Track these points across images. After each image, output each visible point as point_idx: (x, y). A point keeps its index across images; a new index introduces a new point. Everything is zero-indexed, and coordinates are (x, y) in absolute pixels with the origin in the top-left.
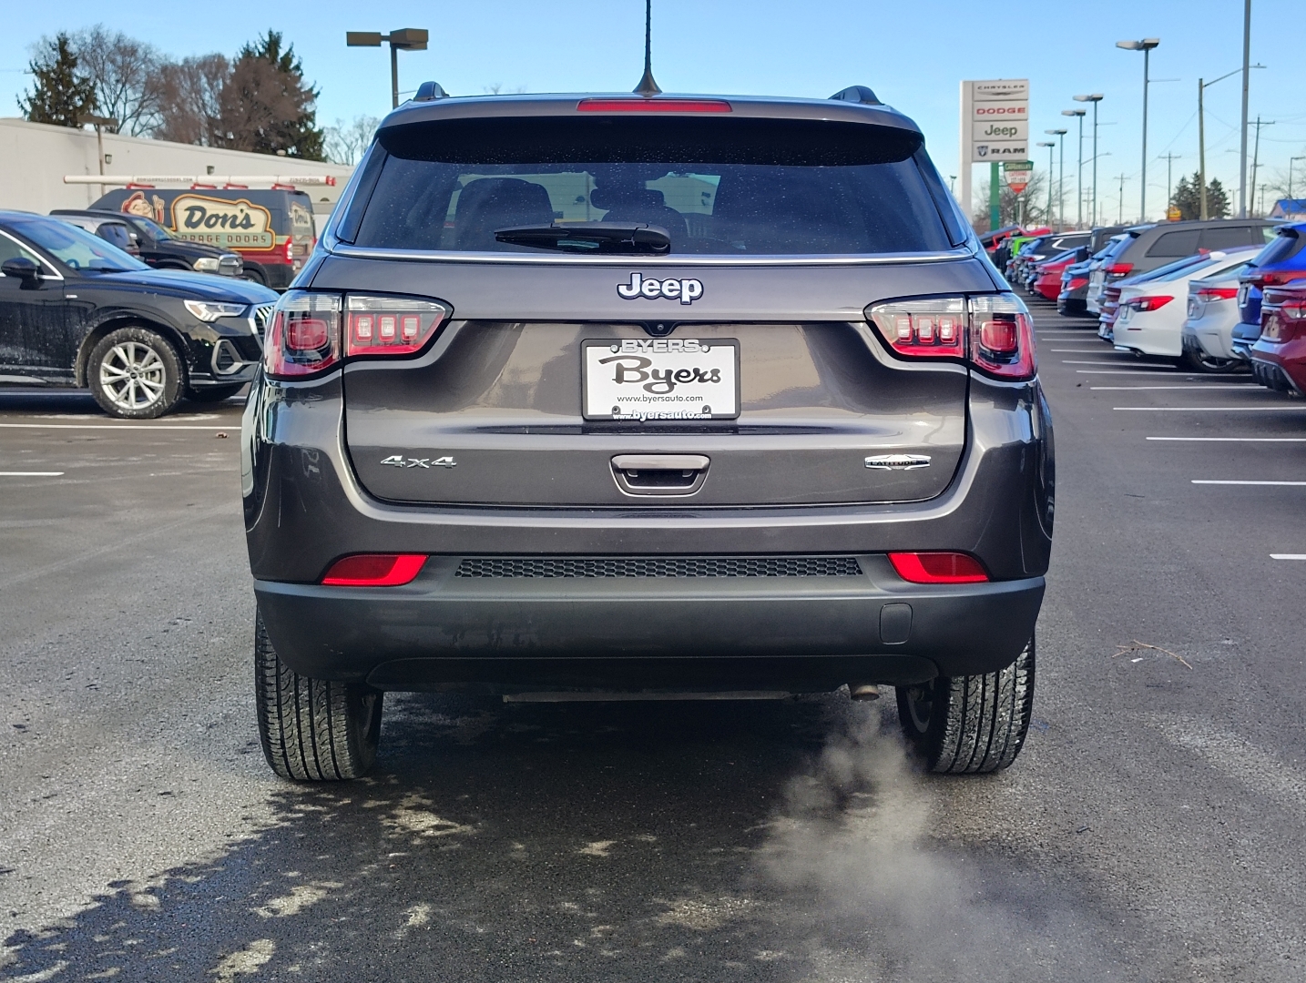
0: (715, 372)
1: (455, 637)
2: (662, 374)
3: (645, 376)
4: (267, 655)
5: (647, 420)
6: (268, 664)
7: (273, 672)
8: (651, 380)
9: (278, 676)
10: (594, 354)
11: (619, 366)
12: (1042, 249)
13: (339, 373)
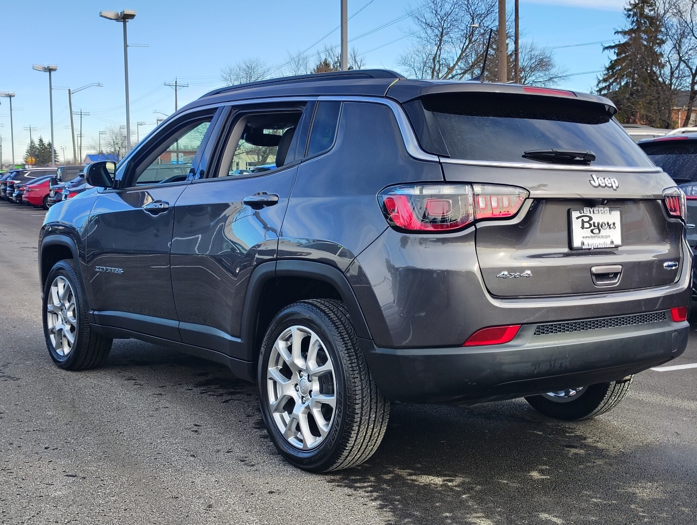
0: (614, 224)
1: (535, 368)
2: (596, 225)
3: (591, 225)
4: (357, 396)
5: (594, 248)
6: (357, 402)
7: (360, 406)
8: (593, 227)
9: (362, 408)
10: (575, 214)
11: (583, 220)
12: (19, 177)
13: (472, 229)
